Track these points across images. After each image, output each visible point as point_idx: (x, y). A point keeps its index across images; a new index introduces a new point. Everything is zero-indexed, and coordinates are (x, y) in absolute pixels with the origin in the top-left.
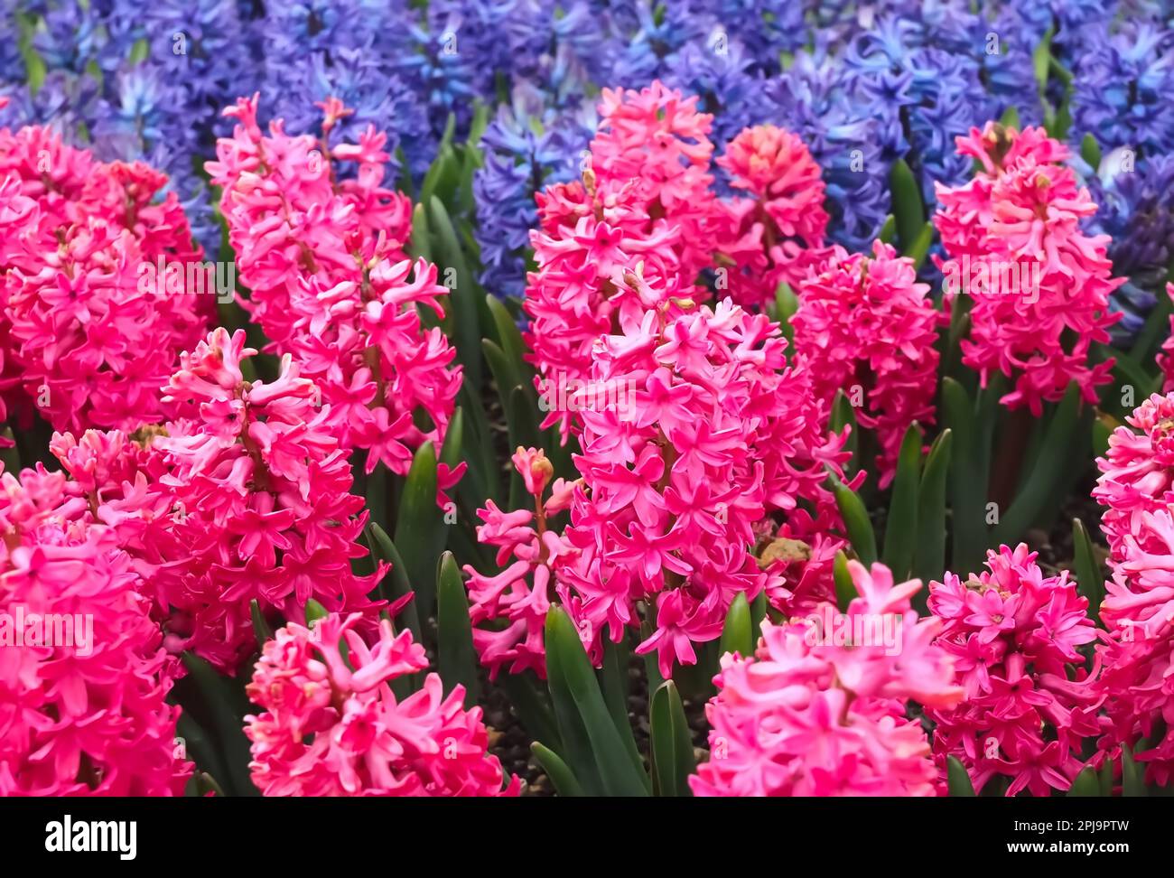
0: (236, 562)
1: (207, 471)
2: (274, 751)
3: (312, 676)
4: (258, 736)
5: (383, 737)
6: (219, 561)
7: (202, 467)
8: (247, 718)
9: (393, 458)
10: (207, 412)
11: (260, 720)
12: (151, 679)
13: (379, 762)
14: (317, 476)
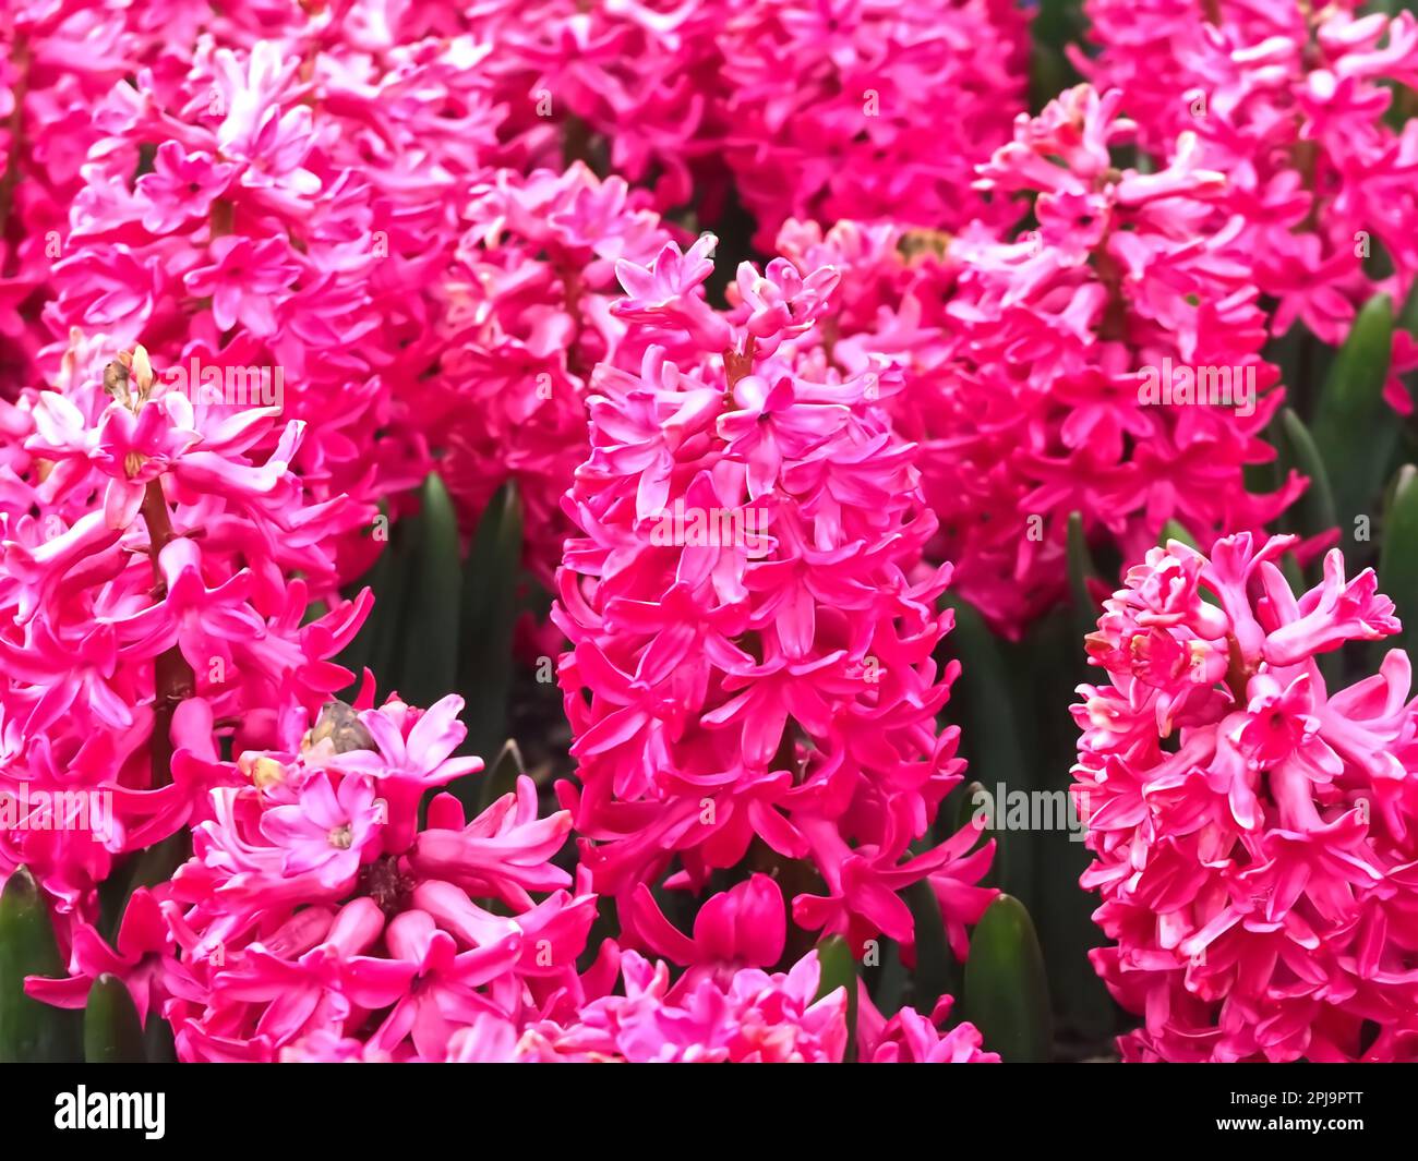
0: (1055, 448)
1: (1030, 300)
2: (1121, 749)
3: (1203, 629)
4: (1098, 719)
5: (1312, 744)
6: (1027, 443)
7: (1024, 292)
8: (1082, 689)
9: (1320, 314)
10: (1048, 210)
11: (1101, 694)
12: (924, 611)
13: (1296, 783)
14: (1210, 325)
